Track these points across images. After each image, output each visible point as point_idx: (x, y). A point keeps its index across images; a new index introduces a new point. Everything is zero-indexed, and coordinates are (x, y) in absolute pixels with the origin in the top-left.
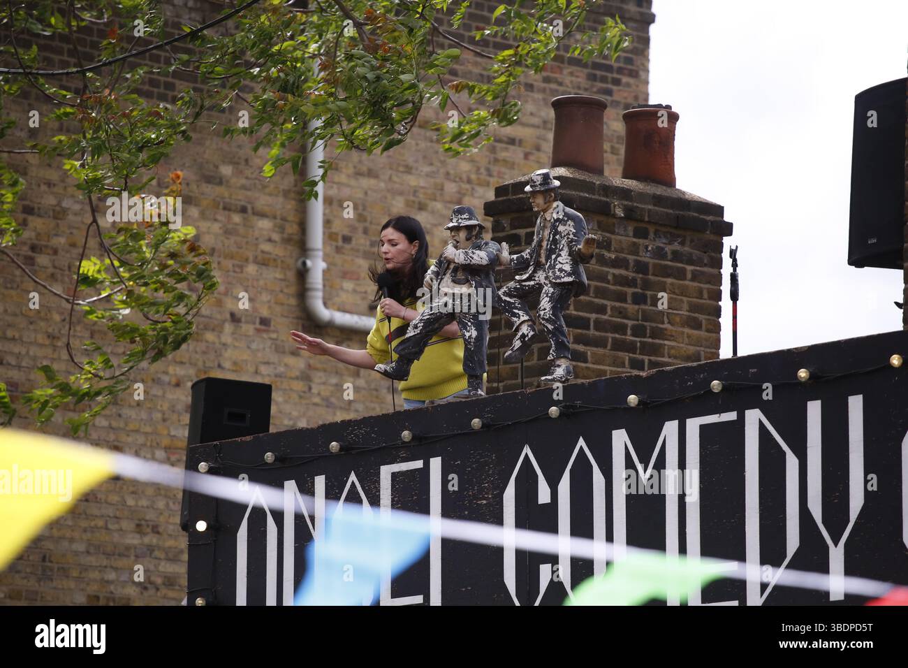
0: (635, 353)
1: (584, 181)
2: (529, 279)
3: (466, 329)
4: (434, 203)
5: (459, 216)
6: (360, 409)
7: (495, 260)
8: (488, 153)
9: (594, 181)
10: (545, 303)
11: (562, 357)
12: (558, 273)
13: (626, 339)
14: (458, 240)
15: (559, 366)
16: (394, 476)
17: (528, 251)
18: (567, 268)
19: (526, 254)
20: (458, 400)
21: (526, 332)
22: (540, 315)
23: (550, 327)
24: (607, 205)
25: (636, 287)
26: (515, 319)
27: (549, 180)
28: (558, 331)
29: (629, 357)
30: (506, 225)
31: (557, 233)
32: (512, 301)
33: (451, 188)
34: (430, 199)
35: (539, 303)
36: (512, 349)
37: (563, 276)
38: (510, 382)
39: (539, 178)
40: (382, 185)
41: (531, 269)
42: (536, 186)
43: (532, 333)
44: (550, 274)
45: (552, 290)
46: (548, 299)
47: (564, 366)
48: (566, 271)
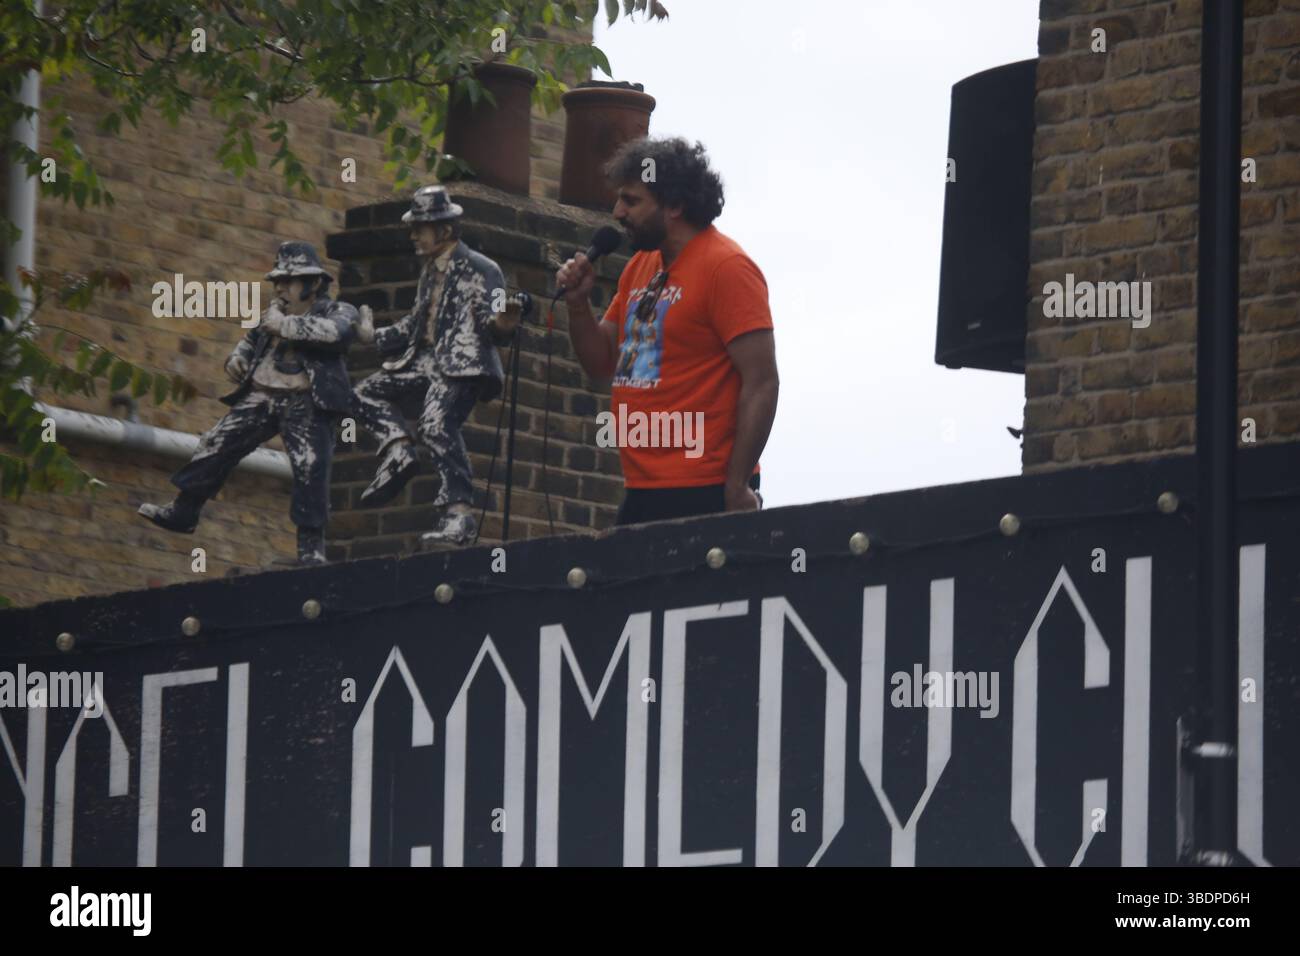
0: (575, 497)
1: (497, 206)
2: (407, 368)
3: (297, 449)
4: (227, 228)
5: (290, 259)
6: (91, 575)
7: (350, 334)
8: (318, 147)
9: (514, 207)
10: (433, 411)
11: (460, 502)
12: (455, 361)
13: (560, 473)
14: (287, 299)
15: (453, 516)
16: (168, 693)
17: (405, 321)
18: (472, 352)
19: (401, 326)
20: (282, 568)
21: (399, 458)
22: (423, 430)
23: (441, 450)
24: (534, 247)
25: (579, 387)
26: (381, 435)
27: (444, 205)
28: (454, 457)
29: (564, 502)
30: (363, 275)
31: (455, 293)
32: (377, 404)
33: (257, 203)
34: (220, 221)
35: (422, 409)
36: (375, 486)
37: (464, 365)
38: (363, 539)
39: (428, 200)
40: (139, 194)
41: (410, 353)
42: (421, 213)
43: (409, 460)
44: (442, 361)
45: (444, 389)
46: (438, 404)
47: (461, 517)
48: (469, 358)
